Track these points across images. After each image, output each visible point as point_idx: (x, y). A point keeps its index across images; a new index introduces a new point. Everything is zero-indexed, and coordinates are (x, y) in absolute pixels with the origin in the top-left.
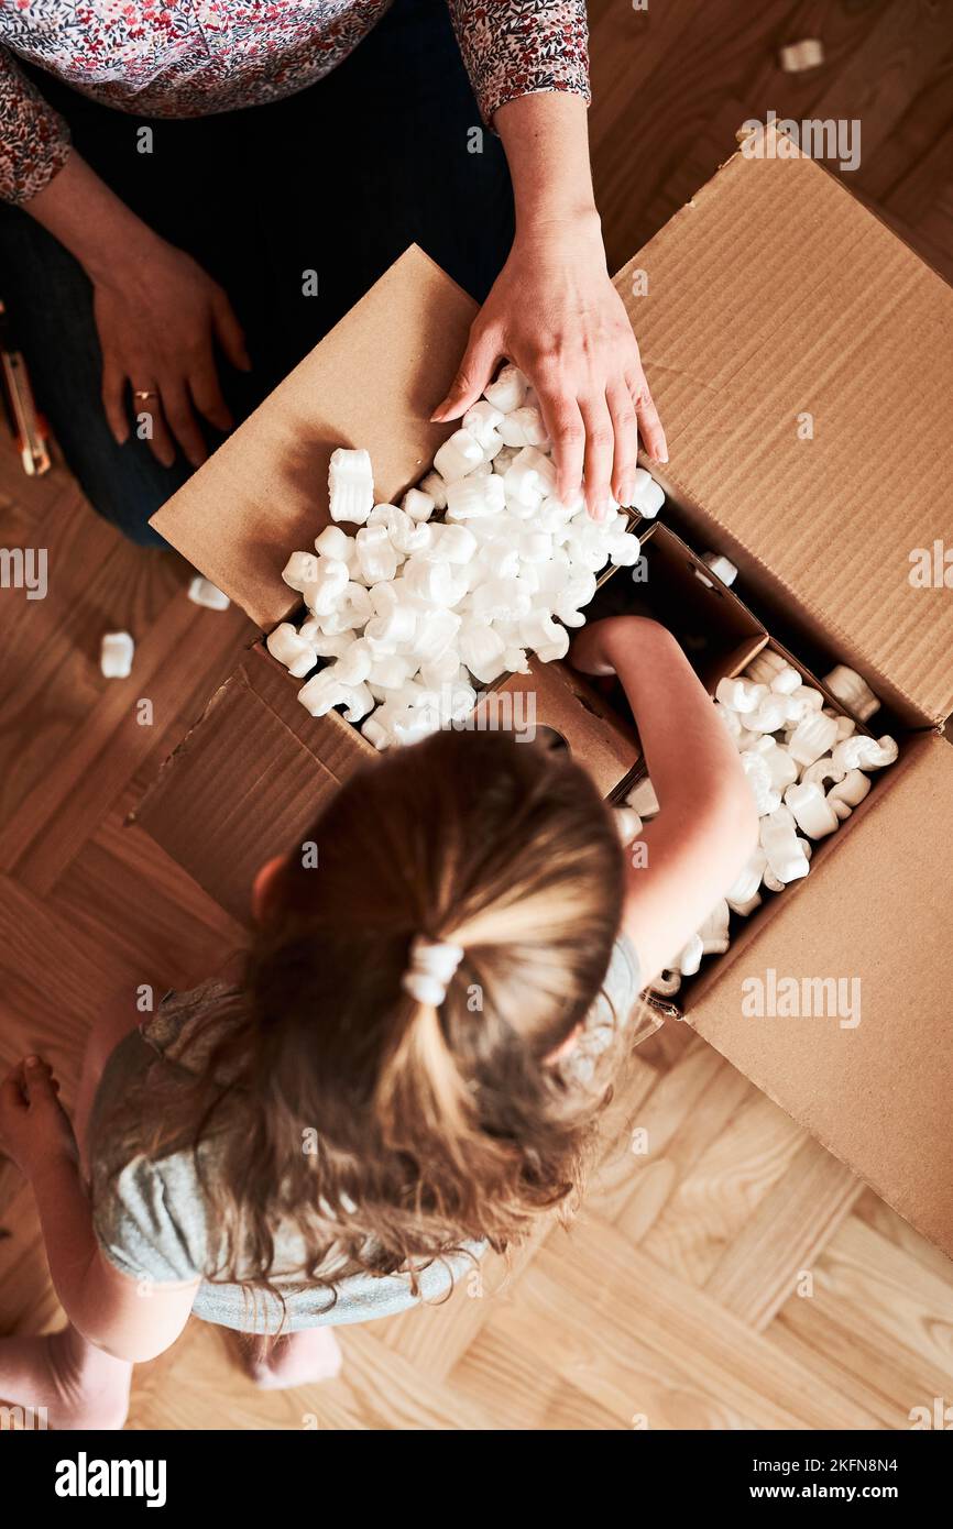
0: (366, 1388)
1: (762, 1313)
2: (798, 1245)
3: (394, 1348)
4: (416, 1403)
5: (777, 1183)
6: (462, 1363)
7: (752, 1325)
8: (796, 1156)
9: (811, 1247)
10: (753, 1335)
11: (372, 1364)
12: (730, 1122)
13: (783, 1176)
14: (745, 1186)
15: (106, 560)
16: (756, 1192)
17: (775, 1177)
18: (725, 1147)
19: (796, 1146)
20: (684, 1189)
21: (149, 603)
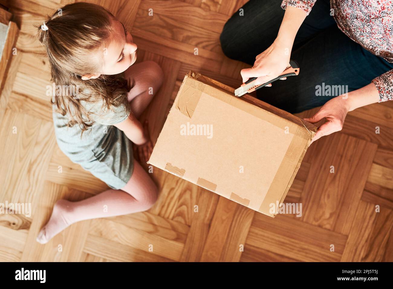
0: (38, 162)
1: (88, 250)
2: (107, 253)
3: (49, 166)
4: (38, 175)
5: (120, 243)
6: (52, 183)
7: (84, 249)
8: (128, 246)
9: (108, 257)
10: (82, 250)
11: (44, 161)
12: (130, 227)
13: (122, 244)
14: (116, 236)
15: (213, 32)
16: (116, 239)
17: (121, 242)
18: (124, 228)
19: (130, 245)
20: (111, 222)
21: (207, 46)
